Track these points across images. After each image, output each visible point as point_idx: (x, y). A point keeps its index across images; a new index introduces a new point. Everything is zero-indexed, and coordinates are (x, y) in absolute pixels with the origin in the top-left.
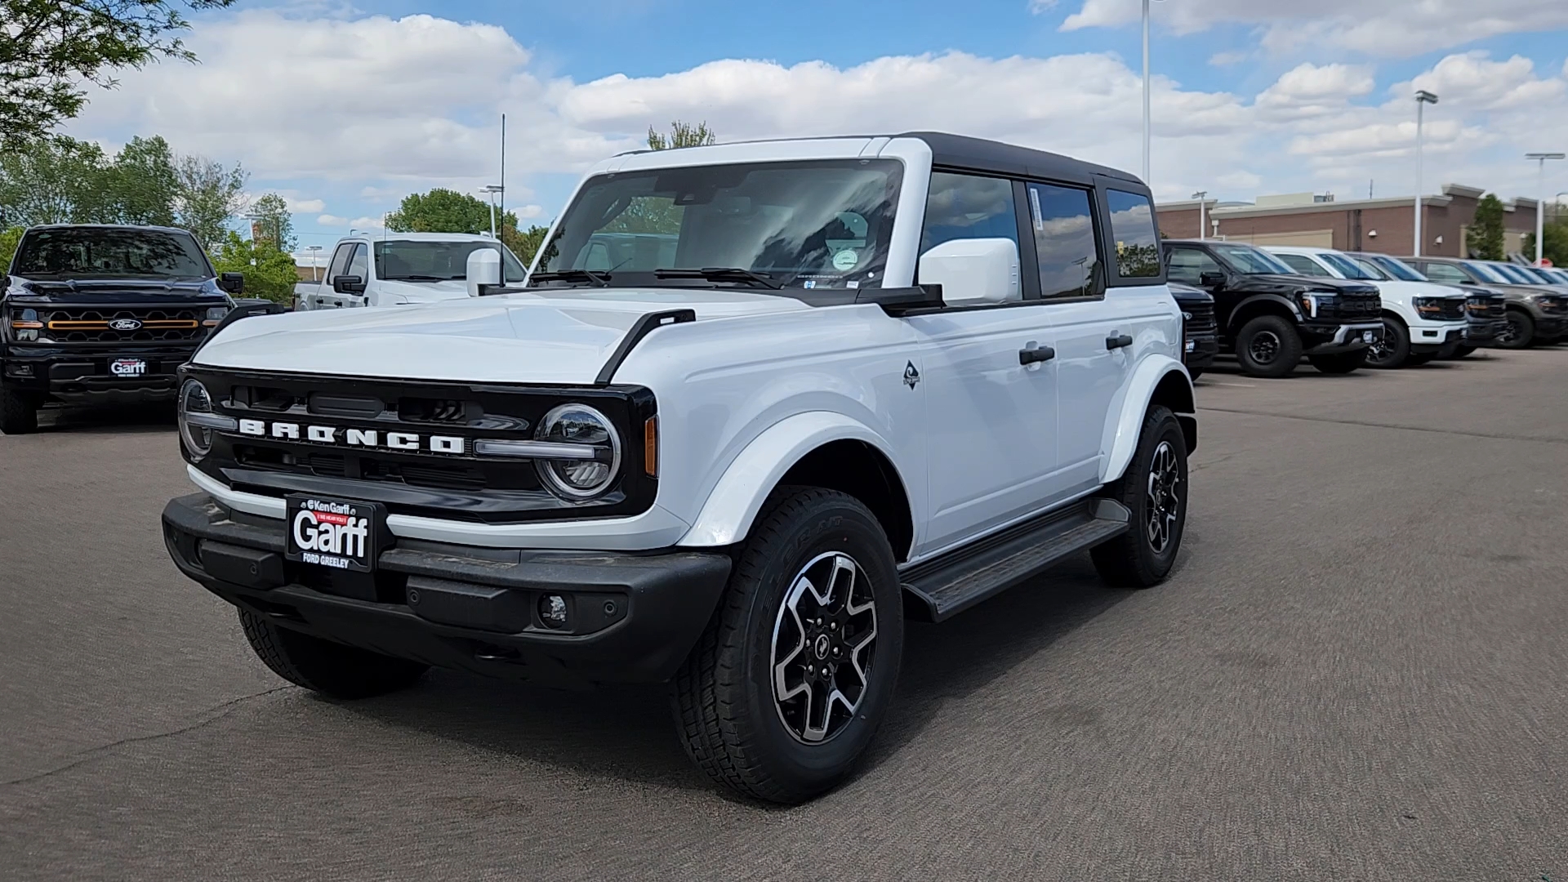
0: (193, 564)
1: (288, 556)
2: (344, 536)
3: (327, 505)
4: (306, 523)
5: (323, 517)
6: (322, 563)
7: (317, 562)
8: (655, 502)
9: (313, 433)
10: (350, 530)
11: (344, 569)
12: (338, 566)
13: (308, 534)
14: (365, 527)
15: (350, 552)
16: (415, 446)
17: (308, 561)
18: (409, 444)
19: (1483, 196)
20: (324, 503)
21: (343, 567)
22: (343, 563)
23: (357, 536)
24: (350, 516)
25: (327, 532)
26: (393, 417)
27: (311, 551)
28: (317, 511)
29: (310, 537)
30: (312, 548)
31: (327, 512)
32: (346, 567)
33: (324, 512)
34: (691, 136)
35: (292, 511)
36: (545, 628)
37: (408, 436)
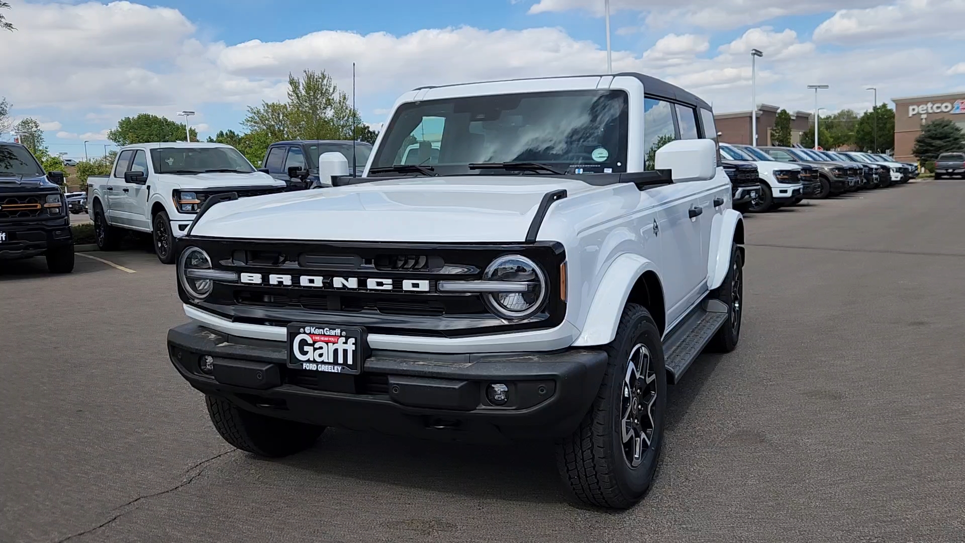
0: (196, 373)
1: (290, 366)
2: (336, 351)
3: (322, 330)
4: (303, 343)
5: (317, 338)
6: (320, 370)
7: (315, 369)
8: (565, 318)
9: (304, 281)
10: (340, 346)
11: (338, 373)
12: (333, 371)
13: (305, 350)
14: (353, 344)
15: (341, 361)
16: (390, 287)
17: (308, 369)
18: (384, 286)
19: (779, 111)
20: (319, 328)
21: (337, 371)
22: (337, 369)
23: (347, 350)
24: (341, 336)
25: (321, 348)
26: (371, 267)
27: (308, 361)
28: (313, 334)
29: (307, 352)
30: (309, 359)
31: (321, 335)
32: (339, 372)
33: (319, 334)
34: (316, 79)
35: (292, 336)
36: (492, 406)
37: (384, 281)
